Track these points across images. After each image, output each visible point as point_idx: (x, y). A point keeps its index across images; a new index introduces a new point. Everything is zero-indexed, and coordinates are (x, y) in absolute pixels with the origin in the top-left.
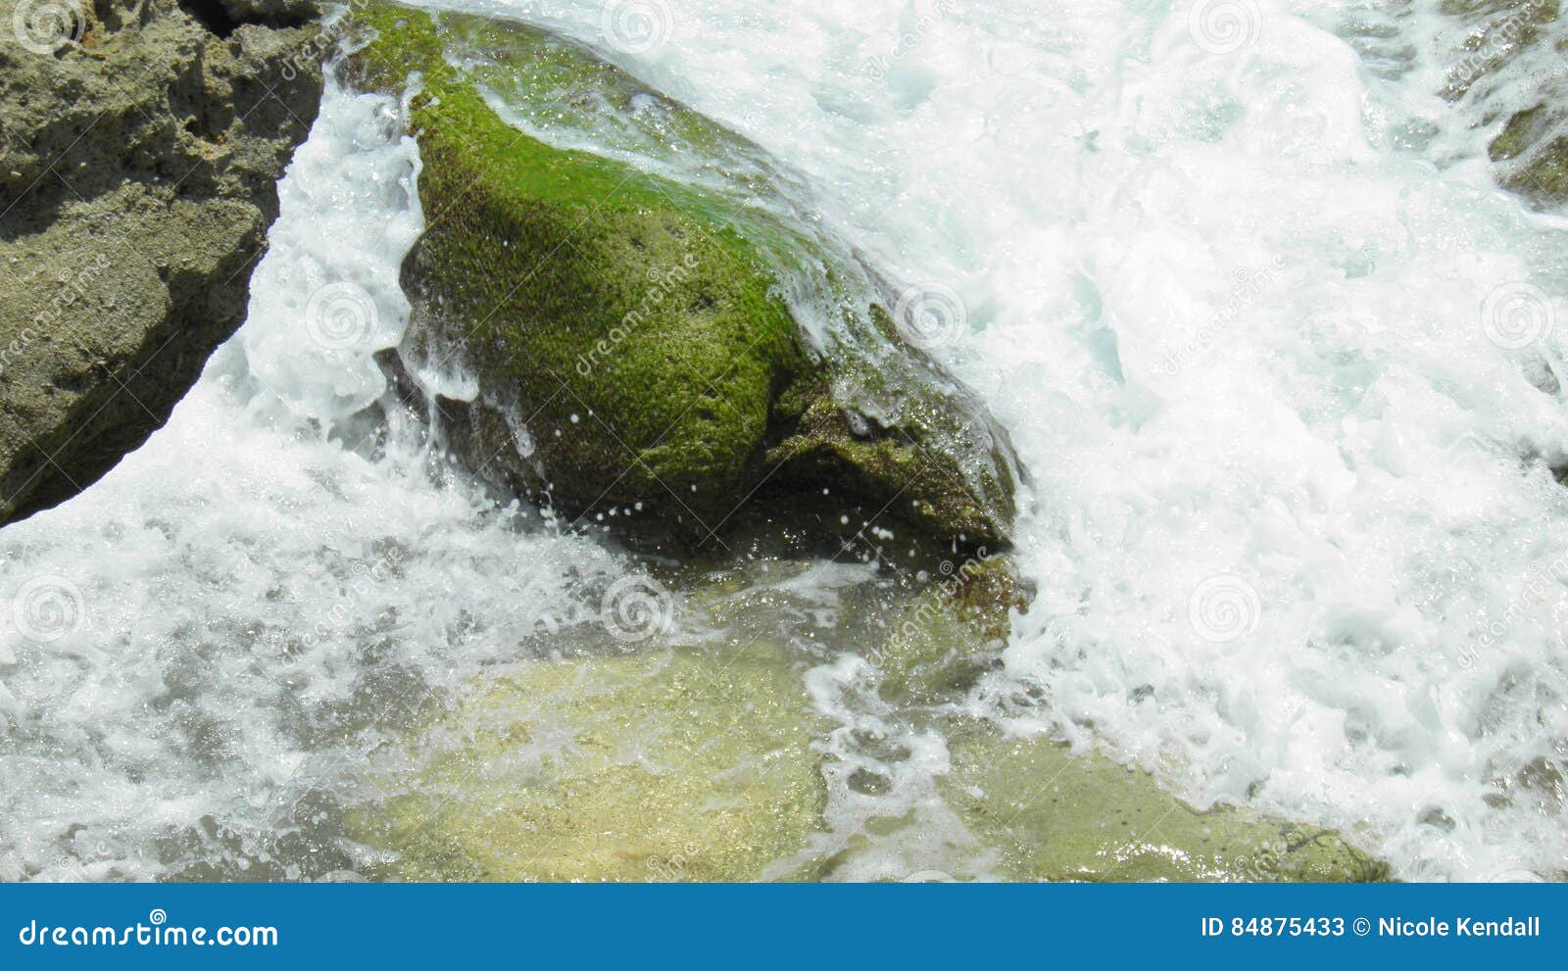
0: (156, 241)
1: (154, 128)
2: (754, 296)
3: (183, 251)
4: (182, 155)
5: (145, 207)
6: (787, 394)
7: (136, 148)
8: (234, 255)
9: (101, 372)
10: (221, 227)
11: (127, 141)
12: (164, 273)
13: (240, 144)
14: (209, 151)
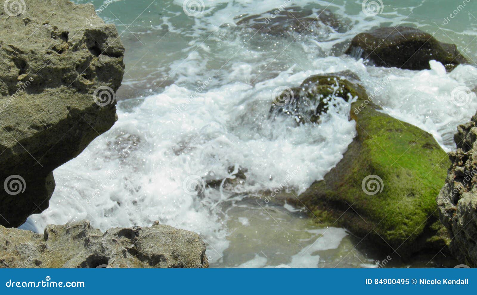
0: (68, 100)
1: (71, 74)
2: (427, 195)
3: (76, 104)
4: (78, 81)
5: (67, 92)
6: (434, 224)
7: (65, 78)
8: (90, 108)
9: (45, 127)
10: (88, 101)
11: (63, 76)
12: (68, 108)
13: (96, 82)
14: (87, 82)
